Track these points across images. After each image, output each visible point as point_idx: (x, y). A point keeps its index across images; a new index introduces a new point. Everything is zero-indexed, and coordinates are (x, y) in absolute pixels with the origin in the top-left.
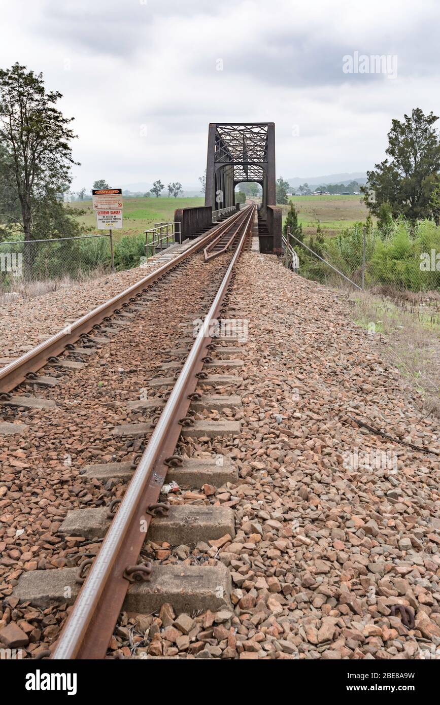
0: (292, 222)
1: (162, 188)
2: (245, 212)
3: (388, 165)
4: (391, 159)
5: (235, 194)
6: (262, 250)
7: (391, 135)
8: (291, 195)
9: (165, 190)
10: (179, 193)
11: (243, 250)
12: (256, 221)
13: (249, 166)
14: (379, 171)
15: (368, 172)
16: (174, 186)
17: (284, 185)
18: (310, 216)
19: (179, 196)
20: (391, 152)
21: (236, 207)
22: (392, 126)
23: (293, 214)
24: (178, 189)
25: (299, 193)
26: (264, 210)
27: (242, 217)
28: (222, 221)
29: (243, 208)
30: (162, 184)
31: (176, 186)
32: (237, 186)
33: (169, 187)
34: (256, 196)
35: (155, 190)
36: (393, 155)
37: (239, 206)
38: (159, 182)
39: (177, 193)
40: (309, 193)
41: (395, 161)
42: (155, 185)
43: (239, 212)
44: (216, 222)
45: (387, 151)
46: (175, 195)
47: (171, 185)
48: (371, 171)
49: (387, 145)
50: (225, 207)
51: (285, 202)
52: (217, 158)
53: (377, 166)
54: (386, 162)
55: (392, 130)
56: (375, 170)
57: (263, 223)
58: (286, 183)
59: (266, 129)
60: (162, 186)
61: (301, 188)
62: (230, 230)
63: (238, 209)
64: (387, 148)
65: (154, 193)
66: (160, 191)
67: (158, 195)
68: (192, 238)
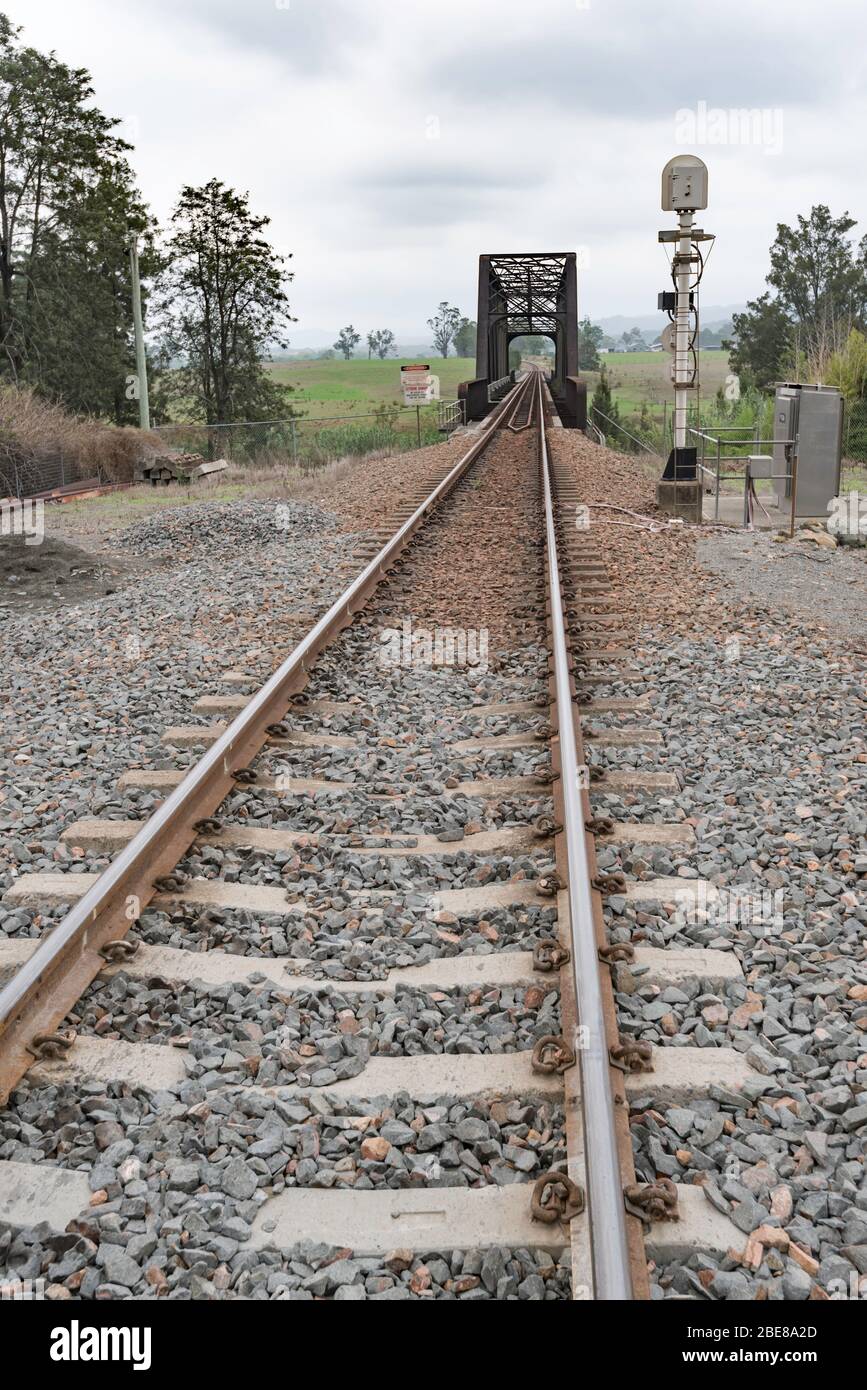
0: (603, 401)
1: (357, 341)
2: (529, 385)
3: (769, 302)
4: (774, 293)
5: (510, 357)
6: (565, 426)
7: (775, 251)
8: (606, 351)
9: (362, 345)
10: (390, 350)
11: (547, 425)
14: (754, 313)
15: (735, 315)
16: (380, 337)
17: (594, 332)
18: (641, 392)
19: (389, 355)
20: (774, 280)
21: (512, 378)
22: (776, 235)
23: (604, 389)
24: (387, 342)
25: (623, 347)
26: (558, 383)
27: (528, 391)
29: (522, 378)
30: (356, 332)
31: (384, 337)
32: (513, 342)
33: (370, 338)
34: (539, 354)
35: (343, 345)
36: (779, 285)
37: (515, 376)
38: (350, 330)
39: (386, 350)
40: (642, 347)
41: (782, 294)
42: (342, 335)
43: (516, 389)
44: (494, 402)
45: (768, 278)
46: (382, 354)
47: (374, 335)
48: (739, 313)
49: (768, 268)
50: (498, 379)
51: (593, 366)
53: (751, 305)
54: (766, 296)
55: (777, 241)
56: (747, 311)
58: (596, 328)
59: (563, 261)
60: (356, 338)
61: (626, 338)
63: (514, 380)
64: (768, 273)
65: (341, 350)
66: (352, 346)
67: (348, 355)
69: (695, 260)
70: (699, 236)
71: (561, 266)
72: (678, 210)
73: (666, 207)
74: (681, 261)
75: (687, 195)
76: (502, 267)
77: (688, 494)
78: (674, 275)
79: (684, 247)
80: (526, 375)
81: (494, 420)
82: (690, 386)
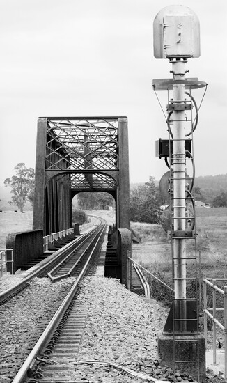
2: (88, 237)
5: (73, 211)
6: (107, 274)
11: (86, 274)
12: (104, 248)
13: (94, 176)
21: (74, 231)
27: (84, 243)
28: (56, 250)
29: (85, 230)
32: (76, 196)
37: (78, 228)
43: (79, 238)
44: (47, 252)
50: (58, 231)
52: (50, 165)
57: (113, 252)
59: (116, 124)
62: (70, 259)
63: (77, 233)
68: (25, 268)
69: (190, 107)
70: (194, 85)
71: (114, 129)
72: (170, 58)
73: (158, 55)
74: (175, 108)
75: (178, 43)
76: (59, 128)
77: (191, 348)
78: (169, 122)
79: (179, 96)
80: (94, 227)
81: (41, 267)
82: (189, 235)
